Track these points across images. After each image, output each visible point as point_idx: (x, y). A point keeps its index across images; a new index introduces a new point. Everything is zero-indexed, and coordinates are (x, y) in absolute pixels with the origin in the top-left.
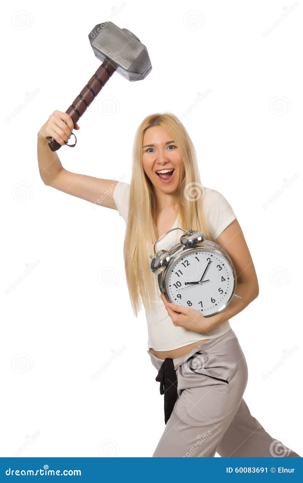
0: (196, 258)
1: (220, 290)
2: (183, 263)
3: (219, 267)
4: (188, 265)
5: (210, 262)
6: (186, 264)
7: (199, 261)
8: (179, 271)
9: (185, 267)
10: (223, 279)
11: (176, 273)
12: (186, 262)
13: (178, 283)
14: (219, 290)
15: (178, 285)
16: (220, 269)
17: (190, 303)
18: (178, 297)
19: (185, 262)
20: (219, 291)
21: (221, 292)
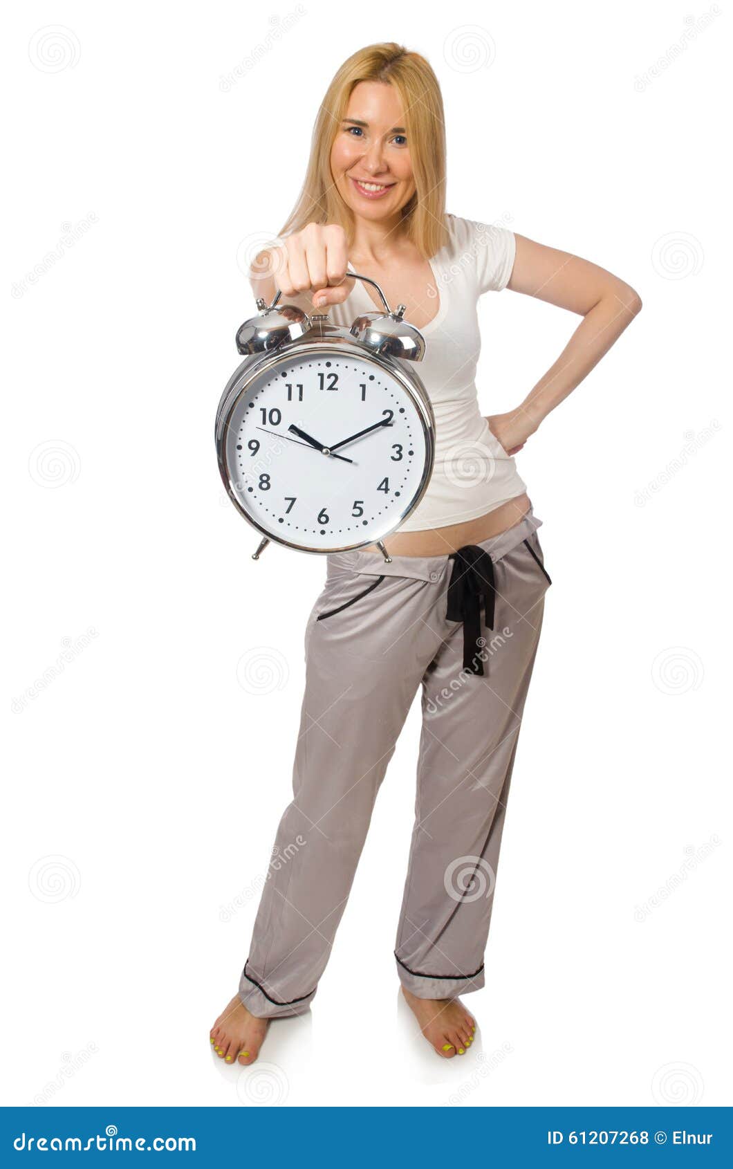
0: (363, 386)
1: (358, 505)
2: (321, 375)
3: (397, 449)
4: (331, 388)
5: (385, 423)
6: (328, 382)
7: (363, 399)
8: (300, 387)
9: (322, 388)
10: (384, 486)
11: (289, 386)
12: (333, 378)
13: (275, 415)
14: (356, 503)
15: (272, 417)
16: (397, 456)
17: (266, 481)
18: (251, 448)
19: (329, 377)
20: (355, 507)
21: (357, 512)
